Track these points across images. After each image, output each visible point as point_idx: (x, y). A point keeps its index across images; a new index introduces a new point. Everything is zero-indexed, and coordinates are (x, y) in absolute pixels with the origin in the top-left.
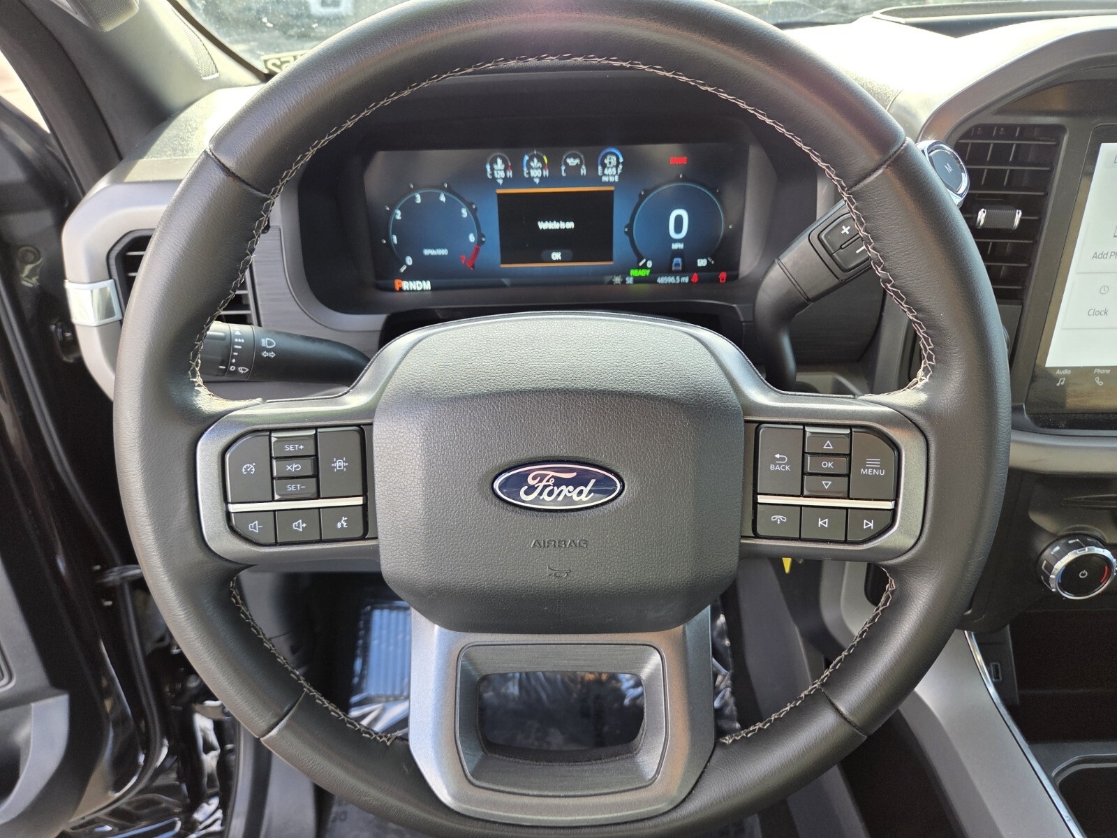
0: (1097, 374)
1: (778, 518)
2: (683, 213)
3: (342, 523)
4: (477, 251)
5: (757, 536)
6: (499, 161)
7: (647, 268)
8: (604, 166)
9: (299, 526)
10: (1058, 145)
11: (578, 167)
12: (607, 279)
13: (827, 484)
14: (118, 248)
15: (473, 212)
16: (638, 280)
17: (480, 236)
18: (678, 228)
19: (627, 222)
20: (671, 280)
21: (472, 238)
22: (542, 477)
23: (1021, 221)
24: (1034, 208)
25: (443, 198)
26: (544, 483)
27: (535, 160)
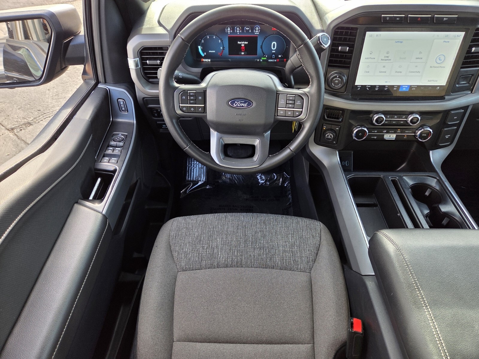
0: (367, 87)
1: (282, 112)
2: (275, 43)
3: (200, 110)
4: (223, 51)
5: (278, 116)
6: (229, 28)
7: (266, 57)
8: (255, 30)
9: (192, 109)
10: (357, 32)
11: (249, 30)
12: (256, 60)
13: (290, 105)
14: (140, 50)
15: (222, 41)
16: (263, 60)
17: (223, 47)
18: (274, 47)
19: (261, 45)
20: (272, 61)
21: (221, 48)
22: (238, 102)
23: (348, 49)
24: (352, 47)
25: (214, 37)
26: (238, 103)
27: (238, 28)
